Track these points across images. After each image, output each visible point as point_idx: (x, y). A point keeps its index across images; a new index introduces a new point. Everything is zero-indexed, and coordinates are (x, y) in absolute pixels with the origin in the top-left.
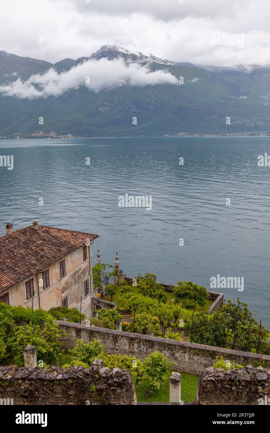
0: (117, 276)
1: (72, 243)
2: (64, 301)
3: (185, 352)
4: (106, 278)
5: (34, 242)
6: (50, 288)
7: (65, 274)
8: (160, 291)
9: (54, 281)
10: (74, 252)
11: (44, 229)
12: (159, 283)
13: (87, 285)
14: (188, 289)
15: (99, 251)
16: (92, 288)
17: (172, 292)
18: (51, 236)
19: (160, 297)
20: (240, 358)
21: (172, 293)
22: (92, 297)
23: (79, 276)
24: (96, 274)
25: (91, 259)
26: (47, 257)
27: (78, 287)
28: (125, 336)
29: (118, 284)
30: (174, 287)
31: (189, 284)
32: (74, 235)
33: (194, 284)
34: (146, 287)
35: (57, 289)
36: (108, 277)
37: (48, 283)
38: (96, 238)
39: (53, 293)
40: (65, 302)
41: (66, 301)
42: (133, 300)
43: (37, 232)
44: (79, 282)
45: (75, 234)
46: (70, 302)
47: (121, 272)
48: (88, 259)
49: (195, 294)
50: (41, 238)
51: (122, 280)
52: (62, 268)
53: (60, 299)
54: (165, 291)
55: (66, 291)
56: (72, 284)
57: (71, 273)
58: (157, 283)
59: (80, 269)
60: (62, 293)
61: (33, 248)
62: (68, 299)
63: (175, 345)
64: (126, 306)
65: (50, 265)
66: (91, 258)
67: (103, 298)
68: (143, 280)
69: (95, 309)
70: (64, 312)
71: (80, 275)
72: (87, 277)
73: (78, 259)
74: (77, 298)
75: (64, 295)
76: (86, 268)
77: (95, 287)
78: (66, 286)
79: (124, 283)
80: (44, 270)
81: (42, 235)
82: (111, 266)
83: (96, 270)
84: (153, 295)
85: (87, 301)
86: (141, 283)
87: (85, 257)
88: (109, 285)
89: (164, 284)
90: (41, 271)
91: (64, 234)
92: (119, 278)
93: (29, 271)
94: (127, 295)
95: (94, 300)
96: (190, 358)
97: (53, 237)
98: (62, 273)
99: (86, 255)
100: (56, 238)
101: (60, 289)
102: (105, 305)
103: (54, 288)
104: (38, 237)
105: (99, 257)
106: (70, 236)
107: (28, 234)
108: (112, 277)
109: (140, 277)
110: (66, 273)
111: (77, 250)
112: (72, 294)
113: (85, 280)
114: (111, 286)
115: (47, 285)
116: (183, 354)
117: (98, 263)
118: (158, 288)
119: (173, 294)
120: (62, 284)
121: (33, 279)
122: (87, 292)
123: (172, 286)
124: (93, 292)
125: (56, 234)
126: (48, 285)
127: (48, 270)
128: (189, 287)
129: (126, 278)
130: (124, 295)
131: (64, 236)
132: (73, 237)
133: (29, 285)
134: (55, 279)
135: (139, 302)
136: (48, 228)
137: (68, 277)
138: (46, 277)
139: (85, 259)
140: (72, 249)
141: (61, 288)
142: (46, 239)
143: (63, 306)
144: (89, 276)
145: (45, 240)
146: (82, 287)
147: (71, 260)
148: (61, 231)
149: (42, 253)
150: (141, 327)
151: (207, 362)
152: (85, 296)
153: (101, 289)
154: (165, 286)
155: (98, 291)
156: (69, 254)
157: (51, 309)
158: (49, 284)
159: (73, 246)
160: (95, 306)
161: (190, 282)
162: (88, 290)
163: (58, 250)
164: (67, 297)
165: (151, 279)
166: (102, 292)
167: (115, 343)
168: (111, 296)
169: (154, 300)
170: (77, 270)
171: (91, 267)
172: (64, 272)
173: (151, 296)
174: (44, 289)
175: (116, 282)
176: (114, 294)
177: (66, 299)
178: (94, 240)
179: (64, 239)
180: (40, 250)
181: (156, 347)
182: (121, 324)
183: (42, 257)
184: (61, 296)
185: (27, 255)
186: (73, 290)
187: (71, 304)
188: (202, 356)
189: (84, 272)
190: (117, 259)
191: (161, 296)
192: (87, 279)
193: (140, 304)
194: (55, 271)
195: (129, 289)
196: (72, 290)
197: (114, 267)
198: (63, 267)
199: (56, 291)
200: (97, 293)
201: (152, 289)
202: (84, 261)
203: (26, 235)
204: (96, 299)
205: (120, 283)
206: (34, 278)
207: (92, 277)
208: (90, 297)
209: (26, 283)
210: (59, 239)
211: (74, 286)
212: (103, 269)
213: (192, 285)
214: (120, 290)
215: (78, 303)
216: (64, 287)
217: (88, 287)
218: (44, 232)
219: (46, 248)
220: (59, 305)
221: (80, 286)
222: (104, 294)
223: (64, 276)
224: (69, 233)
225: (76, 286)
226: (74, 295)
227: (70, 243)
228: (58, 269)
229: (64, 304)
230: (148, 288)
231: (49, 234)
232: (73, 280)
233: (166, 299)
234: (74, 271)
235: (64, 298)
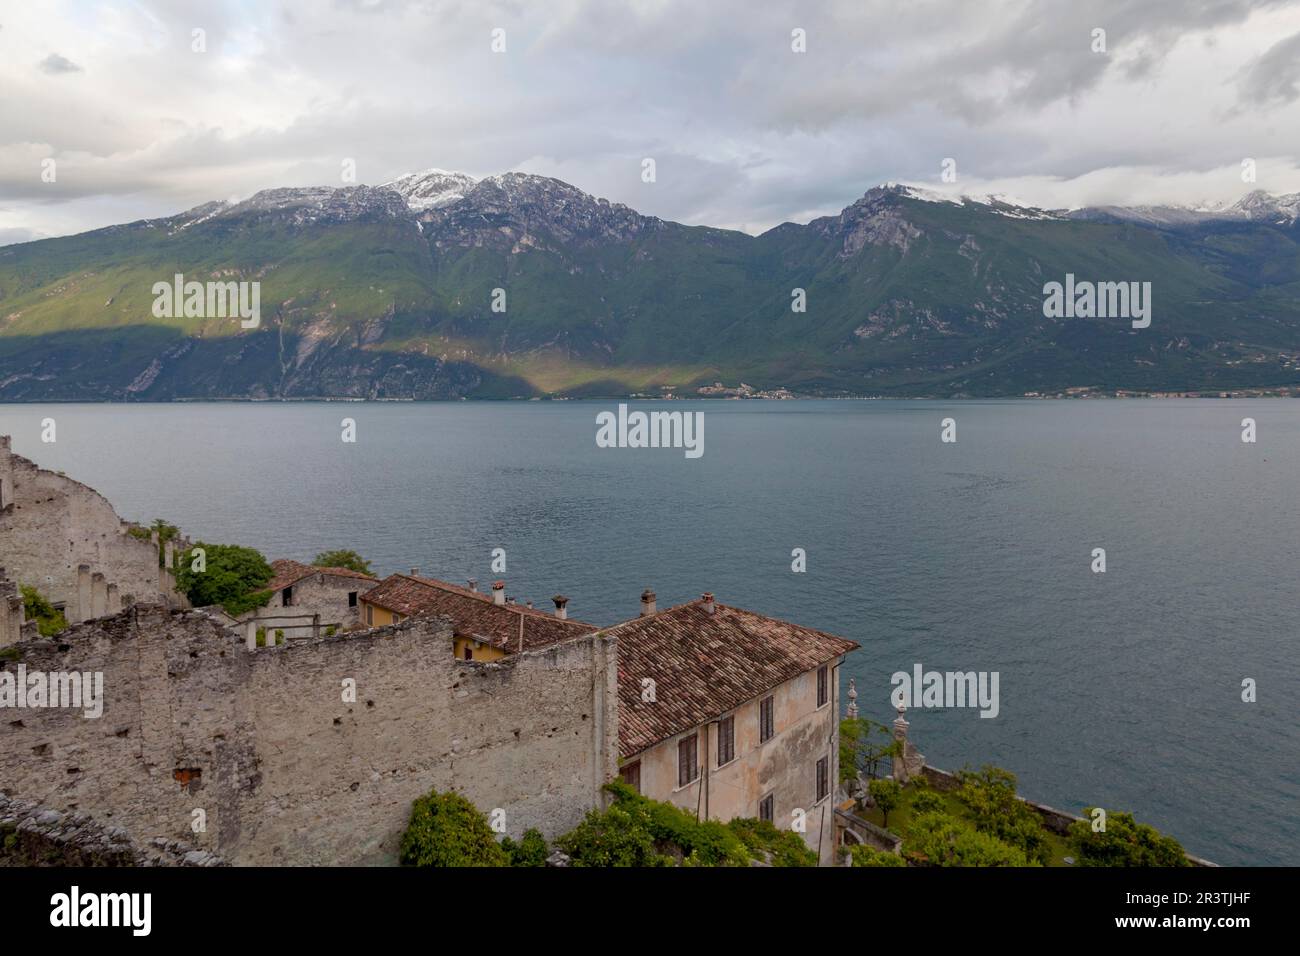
0: (899, 760)
1: (792, 655)
2: (764, 805)
4: (871, 760)
5: (702, 642)
6: (735, 765)
7: (770, 734)
8: (1030, 824)
9: (745, 748)
10: (797, 680)
11: (728, 613)
12: (1025, 800)
13: (823, 767)
14: (1121, 837)
16: (836, 781)
17: (1067, 834)
18: (743, 632)
19: (1029, 842)
21: (1067, 839)
22: (835, 806)
23: (805, 745)
25: (835, 704)
26: (730, 684)
27: (802, 772)
29: (902, 782)
30: (1073, 821)
31: (1124, 820)
32: (797, 637)
33: (1139, 824)
34: (985, 805)
35: (751, 770)
36: (877, 757)
37: (730, 750)
38: (853, 649)
39: (741, 779)
40: (767, 808)
41: (770, 805)
42: (948, 837)
43: (711, 618)
44: (804, 761)
45: (799, 633)
46: (779, 811)
47: (913, 748)
48: (829, 702)
49: (1144, 857)
50: (720, 635)
51: (915, 772)
52: (764, 716)
53: (756, 797)
54: (1044, 827)
55: (771, 777)
56: (786, 762)
57: (787, 734)
58: (1020, 798)
59: (809, 725)
60: (761, 783)
61: (702, 657)
62: (776, 800)
64: (929, 849)
65: (738, 703)
66: (836, 701)
67: (861, 813)
68: (978, 782)
69: (840, 840)
70: (763, 835)
71: (807, 742)
72: (824, 749)
73: (805, 698)
74: (797, 802)
75: (765, 788)
76: (824, 725)
77: (842, 778)
78: (773, 765)
79: (922, 782)
80: (725, 716)
81: (723, 626)
82: (886, 730)
83: (848, 734)
84: (1009, 834)
85: (824, 815)
86: (972, 793)
87: (822, 698)
88: (877, 782)
89: (1042, 807)
90: (717, 719)
91: (774, 631)
92: (905, 764)
93: (689, 715)
94: (932, 817)
95: (838, 817)
97: (748, 636)
98: (764, 730)
99: (824, 690)
100: (754, 638)
101: (757, 772)
102: (868, 836)
103: (743, 767)
104: (713, 632)
105: (852, 699)
106: (787, 637)
107: (690, 621)
108: (888, 759)
109: (968, 772)
110: (773, 732)
111: (805, 676)
112: (785, 789)
113: (820, 758)
114: (885, 783)
115: (727, 756)
117: (850, 714)
118: (1023, 816)
119: (1069, 843)
120: (762, 760)
121: (696, 736)
122: (822, 792)
123: (1065, 818)
124: (836, 794)
125: (753, 628)
126: (730, 756)
127: (733, 718)
128: (1125, 833)
129: (927, 770)
130: (922, 818)
131: (774, 637)
132: (796, 640)
133: (687, 747)
134: (747, 743)
135: (966, 848)
136: (737, 611)
137: (779, 743)
138: (727, 736)
139: (823, 703)
140: (792, 672)
141: (759, 770)
142: (732, 638)
143: (761, 817)
144: (830, 749)
145: (729, 641)
146: (811, 775)
147: (788, 700)
148: (766, 623)
149: (720, 673)
152: (818, 800)
153: (858, 787)
154: (1042, 812)
155: (848, 791)
156: (784, 684)
157: (734, 821)
158: (733, 754)
159: (795, 665)
160: (840, 832)
161: (1126, 815)
162: (825, 785)
163: (759, 670)
164: (771, 796)
165: (1000, 783)
166: (858, 795)
168: (885, 811)
169: (1013, 849)
170: (801, 729)
171: (835, 725)
172: (770, 729)
173: (1001, 834)
174: (719, 765)
175: (897, 775)
176: (891, 807)
177: (771, 799)
179: (773, 642)
180: (716, 663)
183: (720, 682)
184: (759, 792)
185: (686, 672)
186: (788, 778)
187: (780, 816)
189: (817, 736)
190: (903, 713)
191: (1031, 842)
192: (823, 756)
193: (969, 852)
194: (747, 723)
195: (937, 801)
196: (785, 779)
197: (893, 732)
198: (767, 715)
199: (749, 776)
200: (847, 797)
201: (1006, 814)
202: (819, 706)
203: (683, 623)
204: (843, 814)
205: (906, 781)
206: (699, 733)
207: (837, 750)
208: (830, 805)
209: (681, 743)
210: (760, 641)
211: (792, 768)
212: (862, 732)
213: (1132, 827)
214: (911, 801)
216: (766, 767)
217: (825, 779)
218: (727, 621)
219: (730, 661)
220: (752, 812)
221: (806, 773)
222: (864, 802)
223: (768, 737)
224: (785, 630)
225: (797, 769)
226: (791, 792)
227: (786, 655)
228: (756, 719)
229: (764, 815)
230: (993, 811)
231: (739, 627)
232: (789, 752)
233: (1046, 851)
234: (795, 727)
235: (765, 798)
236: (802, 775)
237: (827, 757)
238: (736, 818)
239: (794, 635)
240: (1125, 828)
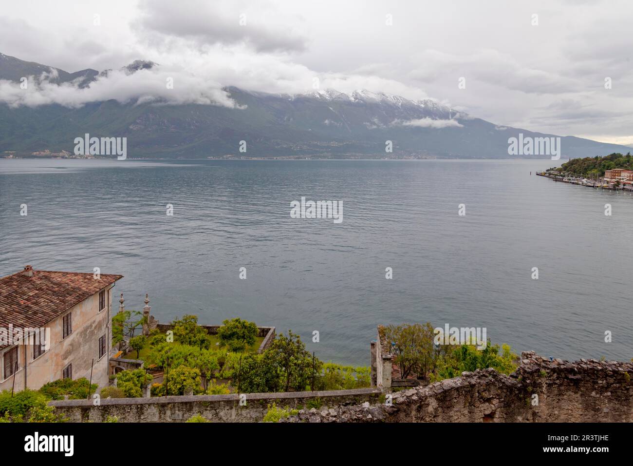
0: (146, 325)
1: (84, 288)
2: (65, 371)
3: (231, 408)
4: (131, 329)
5: (23, 293)
6: (46, 355)
7: (69, 332)
8: (202, 334)
9: (53, 345)
10: (87, 300)
11: (42, 274)
12: (201, 325)
13: (102, 340)
14: (235, 328)
15: (122, 295)
16: (111, 345)
17: (217, 333)
18: (52, 282)
19: (201, 342)
20: (294, 401)
21: (217, 335)
22: (110, 357)
24: (117, 325)
25: (110, 308)
26: (43, 313)
27: (90, 346)
28: (154, 404)
29: (147, 335)
30: (219, 327)
31: (237, 321)
32: (88, 279)
33: (242, 321)
34: (184, 333)
35: (57, 355)
36: (134, 327)
38: (119, 279)
39: (50, 361)
40: (67, 372)
41: (70, 369)
42: (167, 352)
43: (31, 279)
44: (91, 341)
45: (88, 277)
46: (76, 370)
47: (152, 318)
48: (106, 307)
49: (243, 332)
50: (36, 288)
51: (154, 328)
52: (65, 324)
53: (60, 368)
54: (208, 334)
55: (70, 355)
56: (80, 344)
57: (80, 330)
58: (199, 325)
59: (94, 322)
60: (63, 360)
61: (22, 302)
62: (73, 366)
63: (219, 401)
64: (157, 361)
65: (47, 322)
66: (111, 306)
67: (126, 356)
68: (181, 324)
69: (113, 373)
70: (64, 387)
71: (93, 331)
72: (104, 331)
73: (91, 309)
74: (87, 363)
75: (66, 362)
76: (103, 320)
77: (114, 343)
78: (71, 348)
79: (156, 332)
81: (38, 282)
82: (139, 313)
83: (117, 320)
84: (193, 342)
85: (103, 364)
86: (178, 329)
87: (102, 306)
88: (134, 338)
89: (208, 326)
91: (73, 279)
92: (149, 326)
94: (159, 346)
95: (112, 362)
96: (237, 414)
97: (55, 284)
98: (66, 331)
99: (103, 303)
100: (59, 284)
101: (61, 355)
102: (127, 365)
103: (52, 355)
104: (31, 286)
105: (122, 303)
106: (81, 280)
107: (15, 283)
108: (140, 326)
109: (177, 321)
110: (71, 331)
111: (91, 298)
112: (79, 358)
113: (101, 337)
114: (138, 338)
115: (39, 352)
116: (229, 411)
117: (121, 310)
118: (199, 332)
119: (217, 337)
120: (64, 347)
121: (16, 348)
122: (102, 352)
123: (216, 327)
124: (111, 351)
125: (59, 279)
126: (41, 352)
128: (237, 325)
129: (158, 326)
130: (155, 348)
131: (72, 281)
132: (86, 281)
133: (10, 355)
134: (54, 342)
135: (174, 354)
136: (48, 272)
137: (75, 336)
139: (102, 308)
140: (82, 297)
141: (62, 353)
142: (44, 287)
143: (64, 377)
144: (107, 330)
145: (42, 290)
146: (96, 346)
147: (81, 312)
148: (68, 275)
149: (36, 308)
150: (176, 386)
151: (258, 415)
152: (99, 358)
153: (124, 344)
154: (208, 328)
155: (118, 348)
156: (78, 305)
157: (45, 386)
158: (44, 350)
159: (84, 293)
160: (113, 369)
161: (238, 319)
162: (104, 349)
163: (62, 301)
164: (71, 364)
165: (190, 321)
166: (124, 348)
167: (139, 416)
168: (138, 351)
169: (194, 348)
170: (89, 324)
171: (109, 318)
172: (69, 330)
173: (190, 343)
174: (34, 358)
175: (144, 332)
176: (141, 348)
177: (70, 367)
178: (116, 282)
179: (72, 285)
180: (33, 304)
181: (196, 409)
182: (150, 387)
183: (35, 313)
184: (62, 365)
185: (11, 313)
186: (81, 352)
187: (77, 373)
188: (252, 408)
189: (99, 326)
190: (146, 303)
191: (203, 341)
192: (103, 335)
193: (175, 355)
194: (54, 330)
195: (162, 338)
196: (80, 353)
197: (143, 313)
198: (68, 323)
199: (55, 358)
200: (117, 351)
201: (193, 333)
202: (100, 311)
203: (11, 286)
204: (115, 359)
205: (149, 333)
207: (110, 330)
208: (107, 358)
209: (4, 355)
210: (63, 285)
211: (84, 346)
212: (127, 317)
213: (239, 323)
214: (150, 342)
215: (87, 369)
216: (67, 351)
217: (104, 346)
218: (41, 279)
219: (42, 300)
220: (59, 376)
221: (93, 346)
222: (127, 350)
223: (68, 335)
224: (80, 277)
225: (87, 346)
226: (83, 359)
227: (80, 289)
228: (60, 327)
229: (66, 375)
230: (187, 334)
231: (49, 280)
232: (81, 339)
233: (208, 343)
234: (85, 326)
235: (66, 367)
236: (90, 348)
237: (105, 335)
238: (46, 384)
239: (85, 278)
240: (237, 324)
